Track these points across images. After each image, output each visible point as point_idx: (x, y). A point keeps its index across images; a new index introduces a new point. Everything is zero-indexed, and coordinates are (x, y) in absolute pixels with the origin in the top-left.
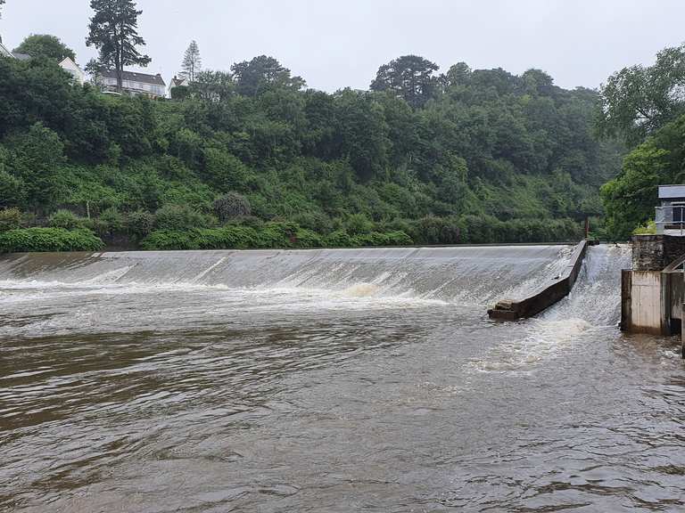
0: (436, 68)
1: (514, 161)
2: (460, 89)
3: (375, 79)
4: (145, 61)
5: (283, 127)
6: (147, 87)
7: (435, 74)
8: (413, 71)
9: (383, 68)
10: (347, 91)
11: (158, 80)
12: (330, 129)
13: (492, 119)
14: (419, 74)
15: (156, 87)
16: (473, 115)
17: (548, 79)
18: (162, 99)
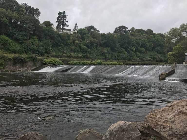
0: (128, 28)
1: (145, 48)
2: (133, 33)
3: (115, 30)
4: (68, 26)
5: (96, 40)
6: (68, 32)
7: (127, 30)
8: (123, 29)
9: (117, 28)
10: (109, 33)
11: (70, 30)
12: (106, 41)
13: (140, 40)
14: (124, 29)
15: (70, 32)
16: (136, 38)
17: (152, 31)
18: (71, 34)
